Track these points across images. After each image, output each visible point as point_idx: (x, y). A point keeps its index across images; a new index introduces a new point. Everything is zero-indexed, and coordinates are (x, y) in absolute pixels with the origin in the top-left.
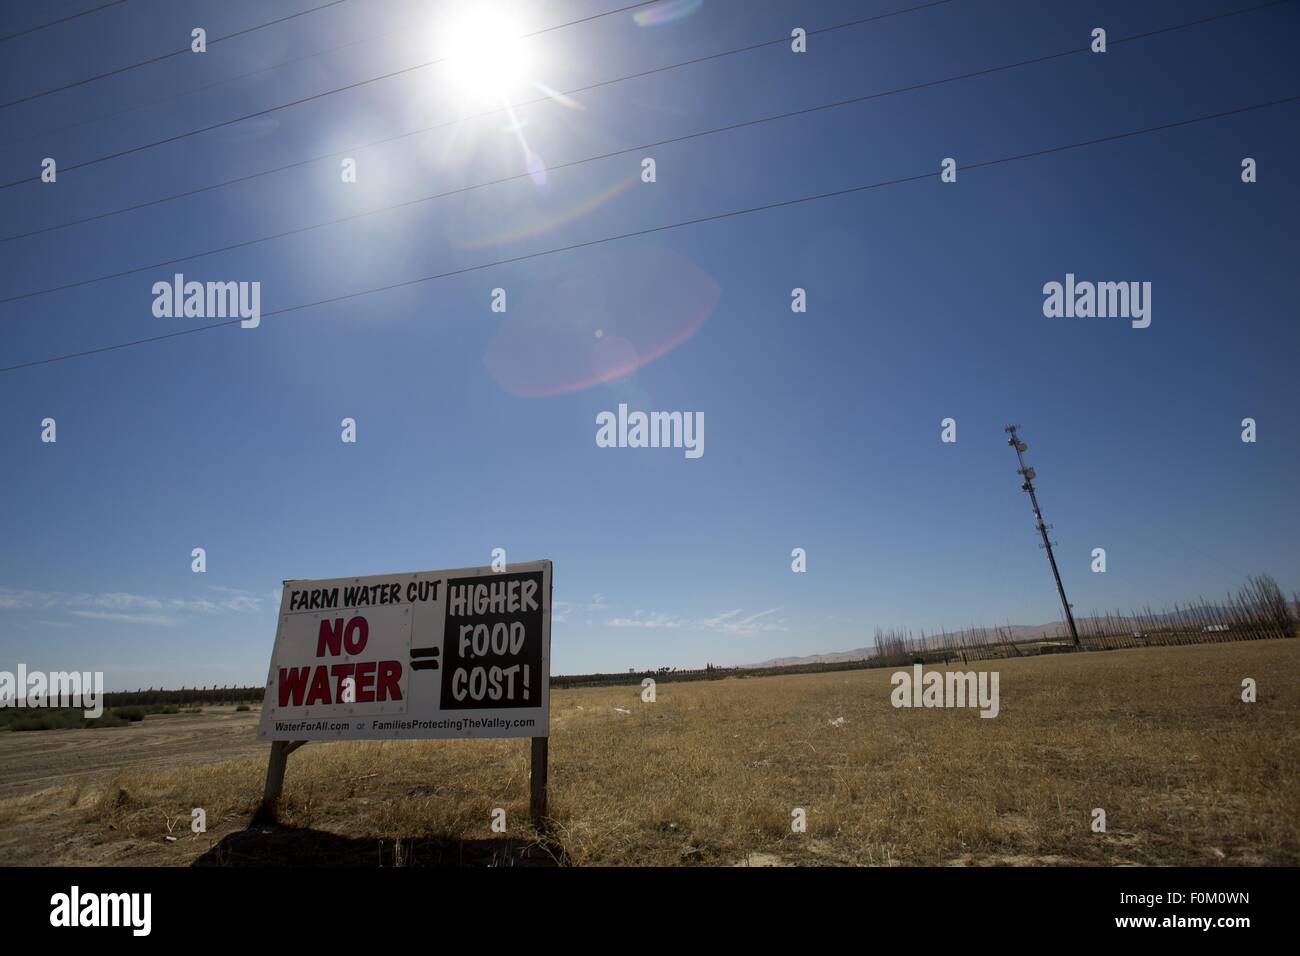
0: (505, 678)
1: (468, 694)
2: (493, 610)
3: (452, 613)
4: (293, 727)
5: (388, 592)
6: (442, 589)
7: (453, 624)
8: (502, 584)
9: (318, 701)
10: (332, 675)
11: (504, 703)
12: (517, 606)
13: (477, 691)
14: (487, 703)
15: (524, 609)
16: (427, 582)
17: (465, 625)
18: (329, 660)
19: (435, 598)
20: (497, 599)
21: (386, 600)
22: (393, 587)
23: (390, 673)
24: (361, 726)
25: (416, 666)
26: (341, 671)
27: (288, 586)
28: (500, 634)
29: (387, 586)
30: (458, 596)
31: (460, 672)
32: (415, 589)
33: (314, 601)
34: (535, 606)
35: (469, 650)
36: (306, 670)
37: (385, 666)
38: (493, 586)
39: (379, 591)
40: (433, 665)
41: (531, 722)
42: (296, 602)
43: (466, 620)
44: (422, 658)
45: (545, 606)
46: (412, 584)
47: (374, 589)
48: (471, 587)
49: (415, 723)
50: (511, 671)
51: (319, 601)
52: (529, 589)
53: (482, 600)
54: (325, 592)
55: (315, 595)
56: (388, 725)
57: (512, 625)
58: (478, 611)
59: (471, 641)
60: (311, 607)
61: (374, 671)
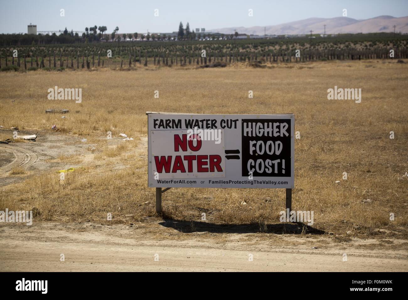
0: (273, 165)
1: (256, 171)
2: (266, 135)
3: (245, 135)
4: (167, 182)
5: (210, 123)
6: (239, 124)
7: (246, 140)
8: (270, 124)
9: (179, 171)
10: (184, 160)
11: (272, 174)
12: (278, 134)
13: (260, 169)
14: (265, 174)
15: (282, 135)
16: (231, 120)
17: (252, 141)
18: (181, 153)
19: (235, 127)
20: (268, 130)
21: (209, 127)
22: (212, 121)
23: (215, 160)
24: (202, 182)
25: (228, 158)
26: (190, 159)
27: (151, 116)
28: (270, 146)
29: (209, 120)
30: (247, 127)
31: (251, 161)
32: (225, 123)
33: (167, 125)
34: (287, 135)
35: (255, 152)
36: (170, 158)
37: (212, 157)
38: (266, 124)
39: (205, 122)
40: (238, 158)
41: (286, 183)
42: (157, 124)
43: (252, 138)
44: (231, 154)
45: (292, 135)
46: (222, 120)
47: (202, 121)
48: (254, 124)
49: (230, 181)
50: (276, 162)
51: (171, 124)
52: (284, 127)
53: (260, 130)
54: (174, 121)
55: (168, 122)
56: (217, 182)
57: (276, 142)
58: (258, 134)
59: (256, 148)
60: (167, 128)
61: (208, 159)
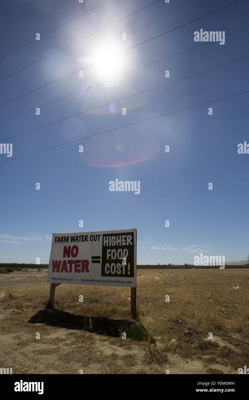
0: (122, 267)
1: (110, 272)
2: (117, 245)
3: (104, 245)
4: (57, 279)
5: (84, 238)
6: (101, 237)
7: (105, 249)
8: (120, 236)
9: (64, 271)
10: (68, 263)
11: (121, 275)
12: (125, 244)
13: (113, 271)
14: (116, 275)
15: (128, 245)
16: (96, 235)
17: (109, 249)
18: (67, 259)
19: (99, 240)
20: (119, 241)
21: (84, 240)
22: (86, 236)
23: (85, 264)
24: (77, 280)
25: (93, 262)
26: (71, 262)
27: (54, 235)
28: (120, 253)
29: (84, 236)
30: (106, 240)
31: (107, 264)
32: (92, 237)
33: (62, 240)
34: (131, 244)
35: (110, 257)
36: (60, 261)
37: (83, 261)
38: (117, 237)
39: (81, 237)
40: (99, 262)
41: (131, 282)
42: (57, 240)
43: (109, 248)
44: (95, 260)
45: (135, 244)
46: (92, 236)
47: (80, 237)
48: (110, 237)
49: (93, 280)
50: (124, 265)
51: (63, 240)
52: (129, 238)
53: (114, 241)
54: (65, 237)
55: (62, 238)
56: (85, 280)
57: (124, 250)
58: (113, 245)
59: (111, 254)
60: (61, 242)
61: (81, 263)
